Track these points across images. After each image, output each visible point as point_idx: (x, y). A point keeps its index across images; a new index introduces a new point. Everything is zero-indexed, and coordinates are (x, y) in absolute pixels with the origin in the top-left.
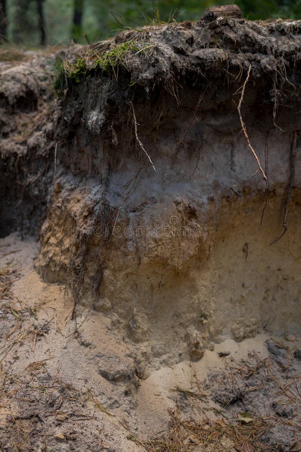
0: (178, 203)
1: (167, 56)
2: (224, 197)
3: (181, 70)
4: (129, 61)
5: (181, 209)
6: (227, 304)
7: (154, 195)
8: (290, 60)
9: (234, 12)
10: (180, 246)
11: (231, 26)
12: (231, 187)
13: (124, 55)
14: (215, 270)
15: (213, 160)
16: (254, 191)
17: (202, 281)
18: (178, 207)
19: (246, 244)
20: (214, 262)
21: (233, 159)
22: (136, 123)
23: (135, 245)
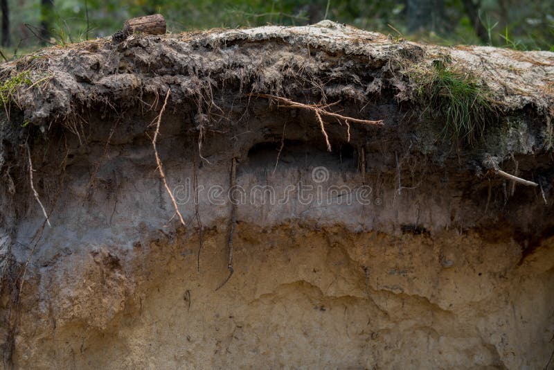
0: (95, 254)
1: (67, 88)
2: (152, 241)
3: (85, 102)
4: (22, 96)
5: (99, 259)
6: (169, 362)
7: (68, 245)
8: (217, 79)
9: (157, 24)
10: (101, 303)
11: (144, 46)
12: (161, 228)
13: (17, 90)
14: (151, 325)
15: (138, 199)
16: (190, 230)
17: (135, 340)
18: (96, 258)
19: (188, 291)
20: (148, 317)
21: (162, 195)
22: (31, 169)
23: (48, 305)
